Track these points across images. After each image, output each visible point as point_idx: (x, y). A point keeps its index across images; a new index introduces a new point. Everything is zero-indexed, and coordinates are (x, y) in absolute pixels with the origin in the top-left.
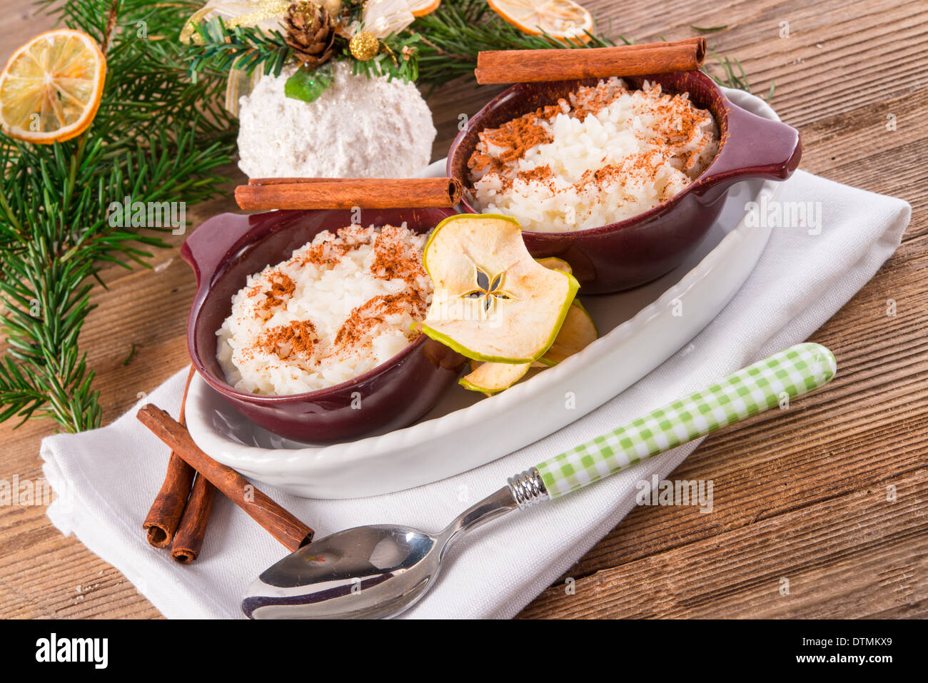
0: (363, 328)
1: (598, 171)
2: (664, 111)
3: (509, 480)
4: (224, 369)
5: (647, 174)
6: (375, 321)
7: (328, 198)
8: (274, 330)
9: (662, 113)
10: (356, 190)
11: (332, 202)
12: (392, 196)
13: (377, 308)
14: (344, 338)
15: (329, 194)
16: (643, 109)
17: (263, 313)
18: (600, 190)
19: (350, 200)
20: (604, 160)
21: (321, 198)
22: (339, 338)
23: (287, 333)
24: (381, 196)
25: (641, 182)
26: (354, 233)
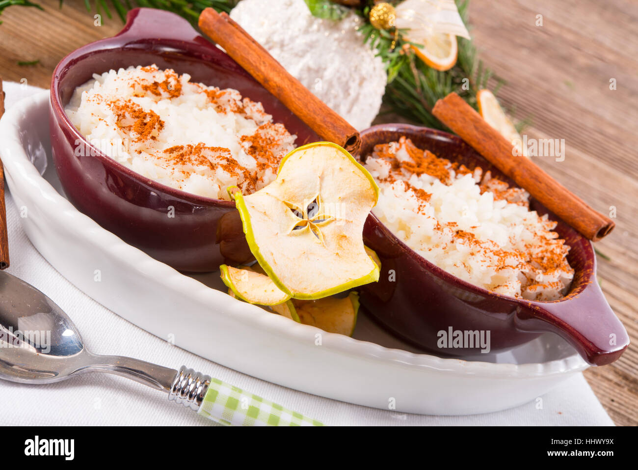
0: (196, 160)
1: (462, 231)
2: (544, 242)
3: (183, 368)
4: (73, 99)
5: (496, 263)
6: (209, 164)
7: (263, 68)
8: (134, 104)
9: (541, 242)
10: (286, 80)
11: (263, 73)
12: (306, 105)
13: (220, 157)
14: (175, 154)
15: (265, 66)
16: (530, 228)
17: (139, 89)
18: (452, 242)
19: (275, 82)
20: (474, 227)
21: (258, 64)
22: (171, 150)
23: (139, 115)
24: (299, 99)
25: (488, 264)
26: (255, 109)
